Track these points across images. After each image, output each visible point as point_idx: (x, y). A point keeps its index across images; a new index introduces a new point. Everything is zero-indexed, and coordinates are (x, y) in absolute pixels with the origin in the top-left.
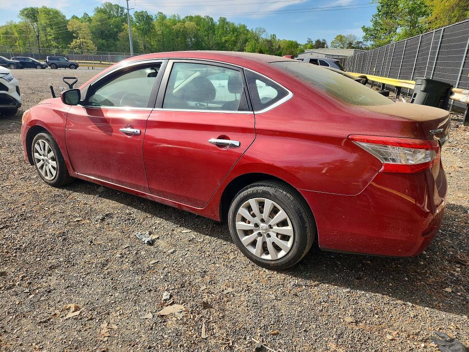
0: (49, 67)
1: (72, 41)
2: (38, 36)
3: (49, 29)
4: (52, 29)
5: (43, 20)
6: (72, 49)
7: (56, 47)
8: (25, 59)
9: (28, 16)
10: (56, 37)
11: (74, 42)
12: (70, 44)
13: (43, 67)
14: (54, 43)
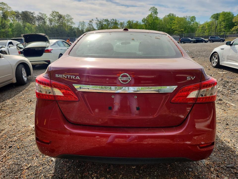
0: (209, 42)
1: (233, 27)
2: (216, 27)
3: (222, 23)
4: (224, 22)
5: (221, 18)
6: (232, 31)
7: (224, 31)
8: (198, 39)
9: (214, 18)
10: (225, 26)
11: (234, 28)
12: (231, 29)
13: (206, 42)
14: (223, 30)
